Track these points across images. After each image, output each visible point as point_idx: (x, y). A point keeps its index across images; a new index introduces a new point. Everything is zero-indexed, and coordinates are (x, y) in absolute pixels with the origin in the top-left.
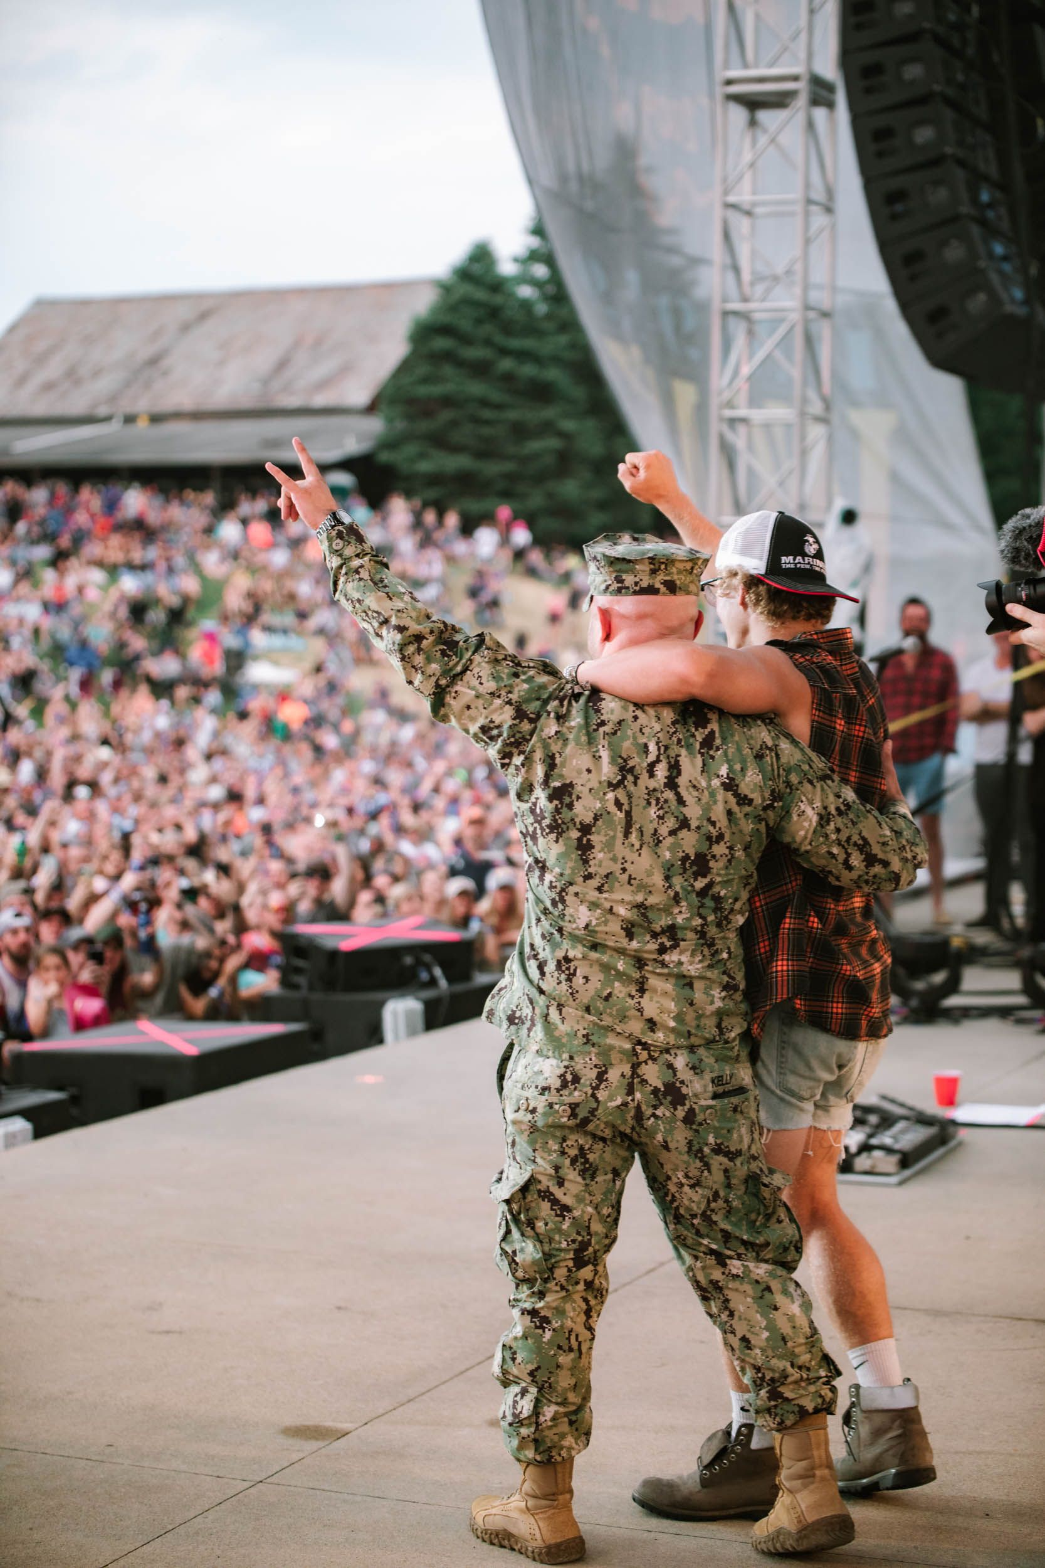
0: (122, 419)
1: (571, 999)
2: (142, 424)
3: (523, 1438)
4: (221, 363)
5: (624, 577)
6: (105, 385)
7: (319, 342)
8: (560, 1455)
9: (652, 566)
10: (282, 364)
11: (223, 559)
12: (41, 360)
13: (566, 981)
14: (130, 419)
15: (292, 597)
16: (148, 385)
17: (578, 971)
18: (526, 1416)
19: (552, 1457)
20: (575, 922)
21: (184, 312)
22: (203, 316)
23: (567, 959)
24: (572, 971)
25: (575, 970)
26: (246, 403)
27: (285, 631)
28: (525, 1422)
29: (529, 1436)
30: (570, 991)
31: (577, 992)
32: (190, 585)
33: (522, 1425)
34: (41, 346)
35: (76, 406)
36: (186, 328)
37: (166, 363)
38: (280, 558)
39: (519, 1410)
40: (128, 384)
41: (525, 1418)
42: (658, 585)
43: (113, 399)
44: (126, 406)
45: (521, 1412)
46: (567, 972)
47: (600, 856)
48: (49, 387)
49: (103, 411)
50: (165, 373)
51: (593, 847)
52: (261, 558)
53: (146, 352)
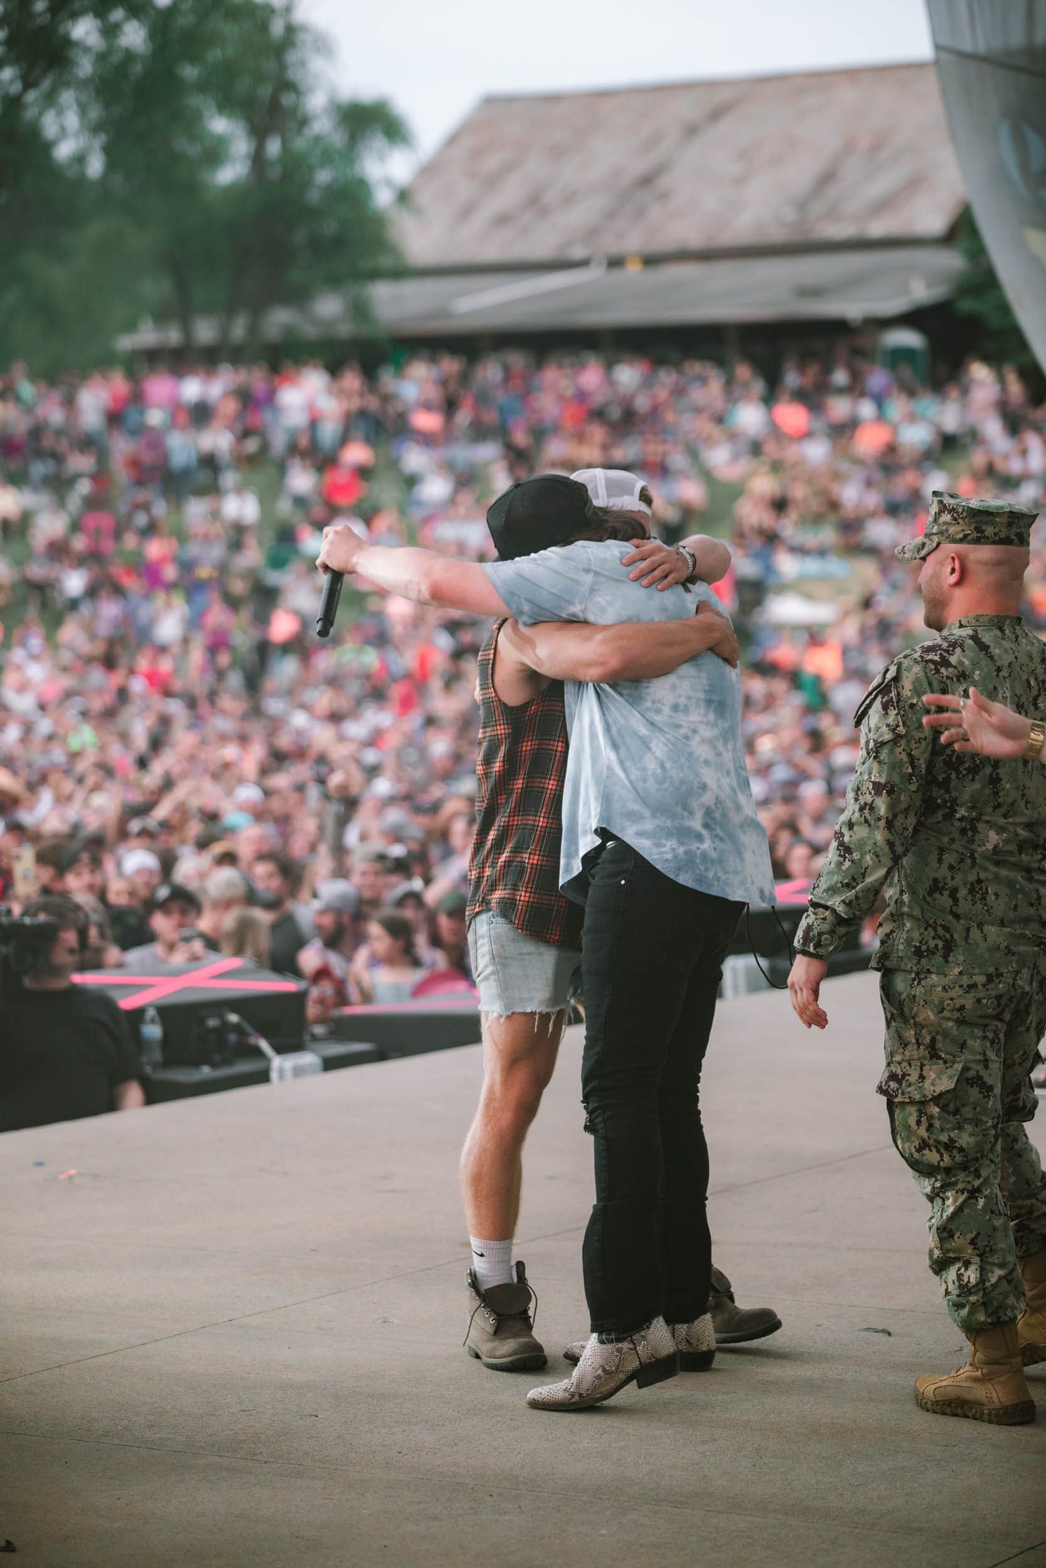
0: (605, 262)
1: (987, 916)
2: (633, 269)
3: (973, 1304)
4: (740, 181)
5: (984, 528)
6: (578, 216)
7: (876, 148)
8: (1006, 1315)
9: (1010, 520)
10: (827, 178)
11: (735, 457)
12: (492, 182)
13: (981, 900)
14: (616, 263)
15: (834, 505)
16: (641, 212)
17: (989, 889)
18: (974, 1283)
19: (1000, 1317)
20: (984, 845)
21: (688, 109)
22: (717, 114)
23: (979, 881)
24: (984, 890)
25: (987, 889)
26: (777, 235)
27: (821, 552)
28: (972, 1291)
29: (978, 1301)
30: (986, 908)
31: (992, 907)
32: (691, 491)
33: (970, 1293)
34: (491, 163)
35: (541, 246)
36: (692, 131)
37: (665, 182)
38: (816, 452)
39: (966, 1280)
40: (611, 215)
41: (974, 1286)
42: (1013, 537)
43: (592, 233)
44: (611, 245)
45: (969, 1282)
46: (981, 892)
47: (1008, 786)
48: (503, 220)
49: (578, 252)
50: (664, 196)
51: (1001, 780)
52: (792, 452)
53: (639, 166)
